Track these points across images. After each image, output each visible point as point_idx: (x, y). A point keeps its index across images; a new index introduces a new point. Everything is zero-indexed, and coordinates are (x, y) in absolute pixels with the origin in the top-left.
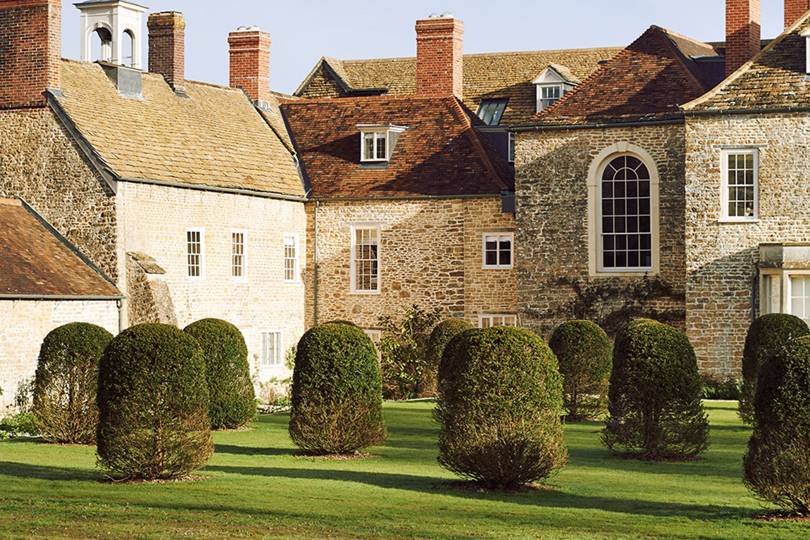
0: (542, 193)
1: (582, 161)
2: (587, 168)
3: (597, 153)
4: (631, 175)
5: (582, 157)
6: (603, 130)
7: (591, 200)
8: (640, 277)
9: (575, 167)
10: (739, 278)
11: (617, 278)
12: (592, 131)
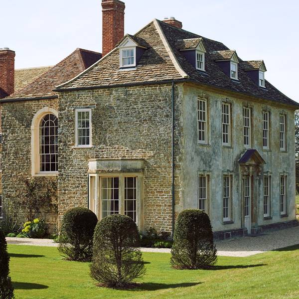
0: (12, 134)
1: (29, 117)
2: (31, 121)
3: (36, 113)
4: (52, 124)
5: (29, 115)
6: (38, 101)
7: (33, 137)
8: (54, 177)
9: (26, 120)
10: (82, 178)
11: (44, 177)
12: (34, 101)
